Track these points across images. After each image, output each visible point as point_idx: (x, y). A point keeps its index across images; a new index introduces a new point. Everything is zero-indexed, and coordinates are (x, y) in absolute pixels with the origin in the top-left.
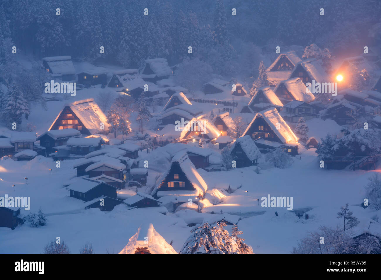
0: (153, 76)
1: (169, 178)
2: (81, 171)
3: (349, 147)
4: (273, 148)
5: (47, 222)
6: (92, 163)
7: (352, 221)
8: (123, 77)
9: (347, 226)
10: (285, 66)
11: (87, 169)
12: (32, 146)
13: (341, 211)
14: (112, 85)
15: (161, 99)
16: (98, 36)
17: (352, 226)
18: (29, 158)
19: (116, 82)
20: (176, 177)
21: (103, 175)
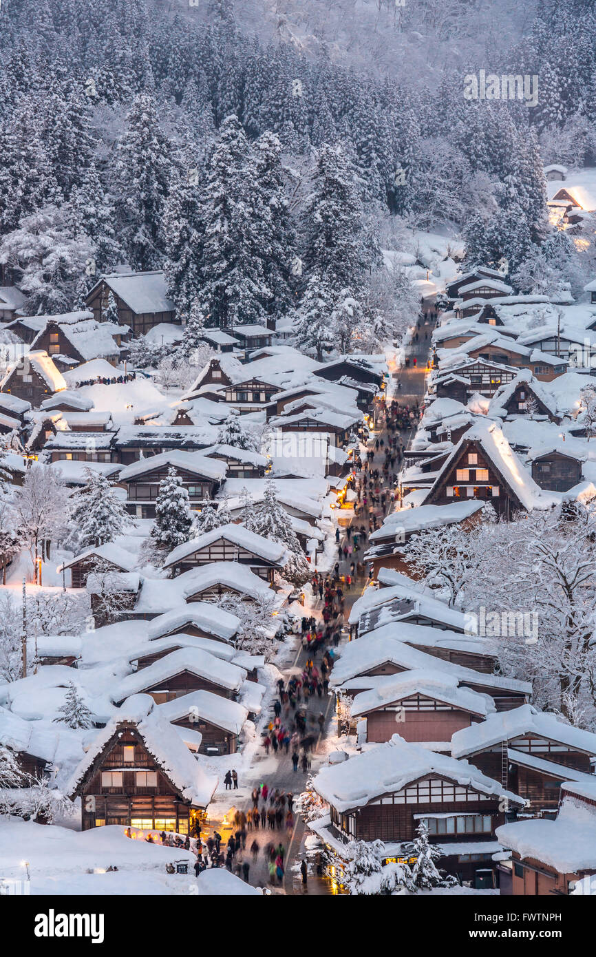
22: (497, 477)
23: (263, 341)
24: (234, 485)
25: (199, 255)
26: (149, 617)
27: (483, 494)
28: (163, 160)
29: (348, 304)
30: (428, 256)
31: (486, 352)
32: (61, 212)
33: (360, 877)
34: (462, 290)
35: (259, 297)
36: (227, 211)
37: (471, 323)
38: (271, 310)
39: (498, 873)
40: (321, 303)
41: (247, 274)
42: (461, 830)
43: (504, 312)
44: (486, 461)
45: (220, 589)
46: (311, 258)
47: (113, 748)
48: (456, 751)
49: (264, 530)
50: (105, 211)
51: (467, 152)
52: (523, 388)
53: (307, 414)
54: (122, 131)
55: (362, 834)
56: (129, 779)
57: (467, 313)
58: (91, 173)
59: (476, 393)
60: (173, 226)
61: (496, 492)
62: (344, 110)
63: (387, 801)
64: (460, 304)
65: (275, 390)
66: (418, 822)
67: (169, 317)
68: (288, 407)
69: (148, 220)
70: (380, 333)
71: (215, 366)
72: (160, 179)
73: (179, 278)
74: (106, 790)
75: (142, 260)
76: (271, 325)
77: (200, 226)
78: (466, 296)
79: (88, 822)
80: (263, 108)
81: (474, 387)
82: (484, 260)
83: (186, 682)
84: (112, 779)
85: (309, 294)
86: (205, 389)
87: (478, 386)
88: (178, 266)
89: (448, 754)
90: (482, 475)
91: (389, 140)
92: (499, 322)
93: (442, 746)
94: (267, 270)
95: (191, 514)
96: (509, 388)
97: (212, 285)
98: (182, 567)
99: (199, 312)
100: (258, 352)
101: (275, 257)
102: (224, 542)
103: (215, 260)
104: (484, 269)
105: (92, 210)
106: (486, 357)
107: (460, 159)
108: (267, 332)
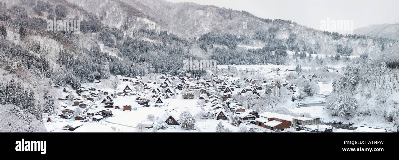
14: (130, 81)
26: (211, 102)
39: (255, 123)
42: (251, 119)
45: (216, 100)
47: (220, 113)
56: (222, 116)
63: (246, 117)
65: (204, 83)
66: (248, 119)
74: (220, 116)
79: (218, 119)
82: (214, 72)
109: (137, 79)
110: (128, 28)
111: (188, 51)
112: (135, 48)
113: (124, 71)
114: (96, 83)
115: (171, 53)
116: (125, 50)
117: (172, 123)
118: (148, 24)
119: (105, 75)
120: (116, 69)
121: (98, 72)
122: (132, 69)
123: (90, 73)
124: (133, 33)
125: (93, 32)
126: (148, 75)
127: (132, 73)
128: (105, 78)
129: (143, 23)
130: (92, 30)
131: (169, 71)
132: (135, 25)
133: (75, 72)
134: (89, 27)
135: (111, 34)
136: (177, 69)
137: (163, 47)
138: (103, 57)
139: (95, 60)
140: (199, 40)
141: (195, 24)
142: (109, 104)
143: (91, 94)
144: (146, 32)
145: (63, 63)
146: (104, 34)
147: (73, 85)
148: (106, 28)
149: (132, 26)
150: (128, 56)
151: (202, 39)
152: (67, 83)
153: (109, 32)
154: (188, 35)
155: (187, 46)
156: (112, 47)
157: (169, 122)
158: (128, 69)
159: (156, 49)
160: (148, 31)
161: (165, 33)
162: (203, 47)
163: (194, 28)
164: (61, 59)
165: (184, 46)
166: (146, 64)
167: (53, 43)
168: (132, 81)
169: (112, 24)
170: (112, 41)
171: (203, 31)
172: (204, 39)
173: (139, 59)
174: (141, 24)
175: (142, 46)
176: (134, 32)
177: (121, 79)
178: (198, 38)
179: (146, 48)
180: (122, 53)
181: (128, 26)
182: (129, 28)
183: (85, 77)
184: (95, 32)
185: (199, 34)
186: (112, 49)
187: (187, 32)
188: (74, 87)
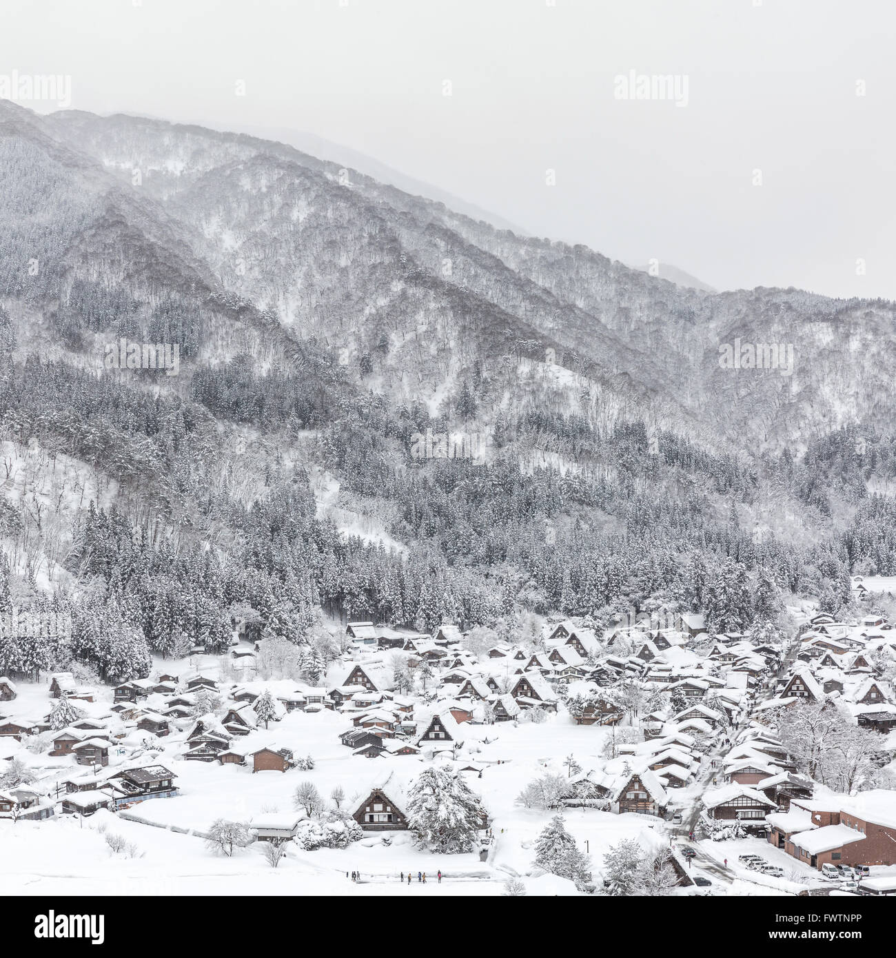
0: (444, 641)
1: (431, 729)
2: (356, 721)
3: (597, 705)
4: (532, 705)
5: (315, 767)
6: (366, 715)
7: (576, 769)
8: (417, 641)
9: (572, 773)
10: (562, 634)
11: (361, 721)
12: (322, 700)
13: (566, 760)
14: (407, 648)
15: (448, 661)
16: (397, 605)
17: (575, 773)
18: (317, 711)
19: (411, 645)
20: (437, 728)
21: (375, 726)
22: (807, 689)
23: (738, 639)
24: (711, 691)
25: (716, 608)
26: (662, 737)
27: (802, 695)
28: (703, 573)
29: (769, 626)
30: (806, 609)
31: (819, 643)
32: (665, 592)
33: (715, 832)
34: (815, 621)
35: (737, 623)
36: (725, 591)
37: (817, 633)
38: (742, 628)
39: (767, 832)
40: (759, 625)
41: (733, 614)
42: (754, 816)
43: (828, 629)
44: (802, 682)
45: (691, 728)
46: (757, 608)
47: (632, 783)
48: (758, 788)
49: (712, 708)
50: (682, 592)
51: (821, 571)
52: (828, 656)
53: (744, 665)
54: (688, 562)
55: (717, 817)
56: (637, 796)
57: (816, 629)
58: (676, 578)
59: (813, 659)
60: (706, 597)
61: (806, 694)
62: (776, 555)
63: (726, 805)
64: (815, 626)
65: (737, 657)
66: (737, 813)
67: (704, 630)
68: (739, 663)
69: (698, 595)
70: (782, 636)
71: (716, 648)
72: (702, 580)
73: (708, 616)
74: (628, 799)
75: (696, 609)
76: (742, 633)
77: (715, 597)
78: (816, 623)
79: (622, 810)
80: (746, 554)
81: (812, 656)
82: (826, 610)
83: (669, 761)
84: (630, 796)
85: (755, 622)
86: (712, 656)
87: (814, 656)
88: (707, 612)
89: (755, 789)
90: (802, 688)
91: (792, 566)
92: (827, 633)
93: (754, 786)
94: (740, 613)
95: (686, 701)
96: (823, 657)
97: (720, 619)
98: (681, 720)
99: (714, 628)
100: (735, 643)
101: (743, 608)
102: (696, 711)
103: (721, 610)
104: (826, 613)
105: (676, 591)
106: (818, 645)
107: (819, 573)
108: (739, 635)
109: (444, 638)
110: (475, 408)
111: (733, 511)
112: (476, 497)
113: (389, 602)
114: (237, 656)
115: (640, 523)
116: (427, 508)
117: (386, 819)
118: (566, 387)
119: (280, 619)
120: (350, 593)
121: (254, 606)
122: (425, 594)
123: (212, 613)
124: (493, 433)
125: (303, 427)
126: (501, 619)
127: (424, 610)
128: (279, 632)
129: (545, 385)
130: (300, 417)
131: (608, 603)
132: (507, 395)
133: (144, 610)
134: (287, 403)
135: (386, 435)
136: (641, 594)
137: (612, 494)
138: (300, 540)
139: (256, 554)
140: (806, 460)
141: (795, 388)
142: (203, 745)
143: (172, 704)
144: (553, 430)
145: (95, 569)
146: (354, 434)
147: (106, 663)
148: (365, 411)
149: (493, 402)
150: (436, 537)
151: (820, 458)
152: (76, 656)
153: (377, 429)
154: (762, 437)
155: (731, 490)
156: (373, 495)
157: (372, 817)
158: (408, 592)
159: (576, 506)
160: (557, 423)
161: (636, 433)
162: (814, 492)
163: (786, 407)
164: (90, 549)
165: (719, 490)
166: (512, 572)
167: (72, 474)
168: (414, 648)
169: (412, 391)
170: (382, 470)
171: (827, 420)
172: (830, 456)
173: (482, 551)
174: (533, 392)
175: (510, 492)
176: (498, 428)
177: (368, 641)
178: (802, 450)
179: (528, 499)
180: (410, 522)
181: (477, 402)
182: (479, 412)
183: (184, 628)
184: (312, 427)
185: (807, 435)
186: (369, 503)
187: (758, 426)
188: (111, 673)
